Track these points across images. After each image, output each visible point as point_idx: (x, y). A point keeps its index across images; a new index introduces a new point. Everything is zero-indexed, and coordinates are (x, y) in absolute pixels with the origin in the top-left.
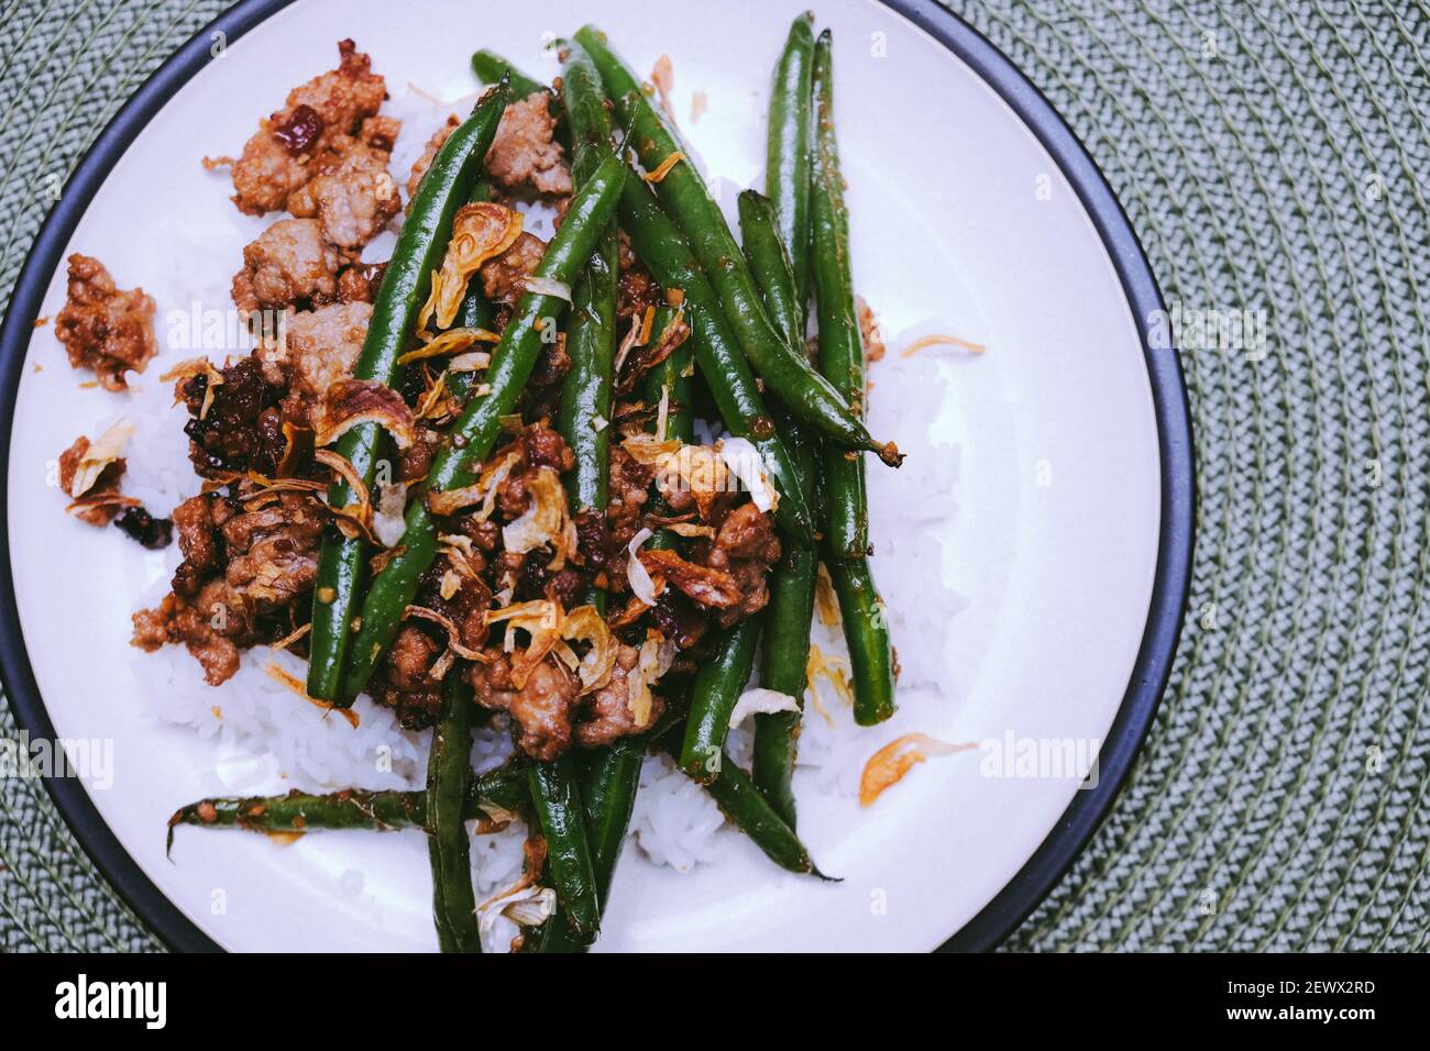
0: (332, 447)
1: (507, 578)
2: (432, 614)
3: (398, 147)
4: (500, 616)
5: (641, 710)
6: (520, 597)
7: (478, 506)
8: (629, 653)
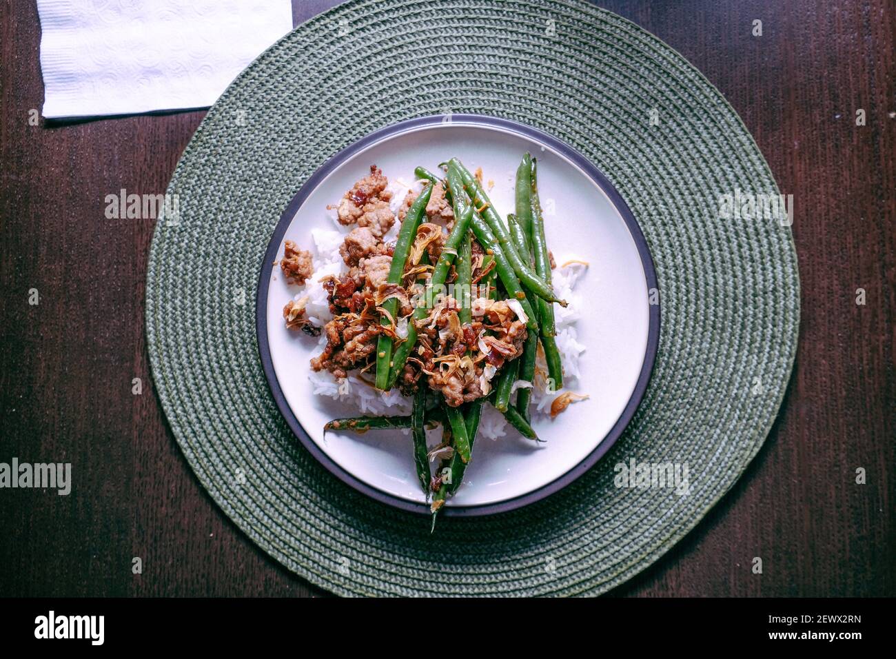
0: (381, 306)
1: (440, 347)
2: (415, 359)
3: (393, 201)
4: (438, 359)
5: (485, 389)
6: (444, 354)
7: (430, 324)
8: (480, 370)
